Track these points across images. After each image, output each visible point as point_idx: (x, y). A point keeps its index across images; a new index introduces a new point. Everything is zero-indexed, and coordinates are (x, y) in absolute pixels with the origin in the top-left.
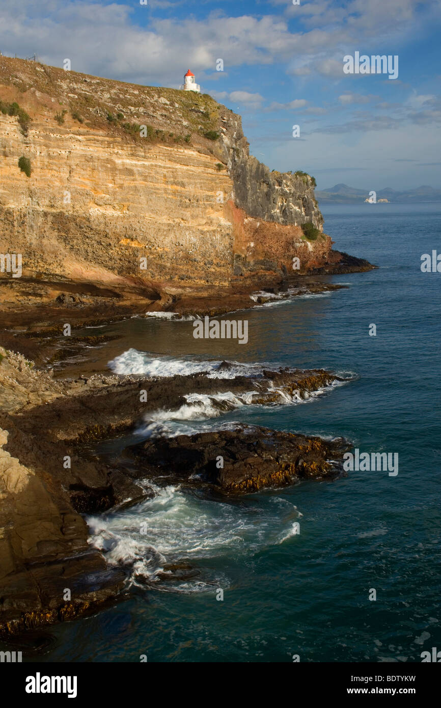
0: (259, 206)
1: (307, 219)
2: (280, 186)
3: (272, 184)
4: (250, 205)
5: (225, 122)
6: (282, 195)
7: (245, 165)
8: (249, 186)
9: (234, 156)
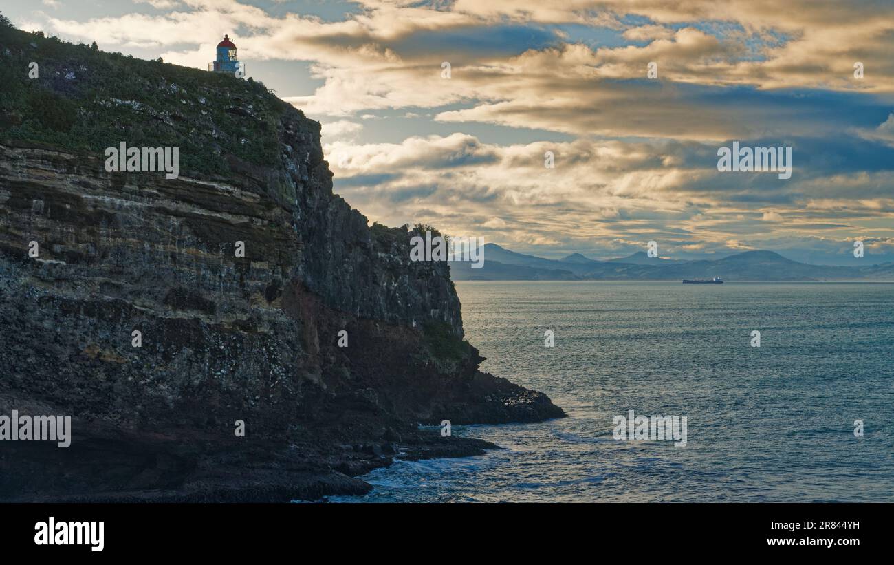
0: (347, 288)
1: (434, 314)
2: (387, 252)
3: (372, 249)
4: (331, 286)
5: (290, 134)
6: (389, 269)
7: (324, 213)
8: (330, 252)
9: (304, 196)
